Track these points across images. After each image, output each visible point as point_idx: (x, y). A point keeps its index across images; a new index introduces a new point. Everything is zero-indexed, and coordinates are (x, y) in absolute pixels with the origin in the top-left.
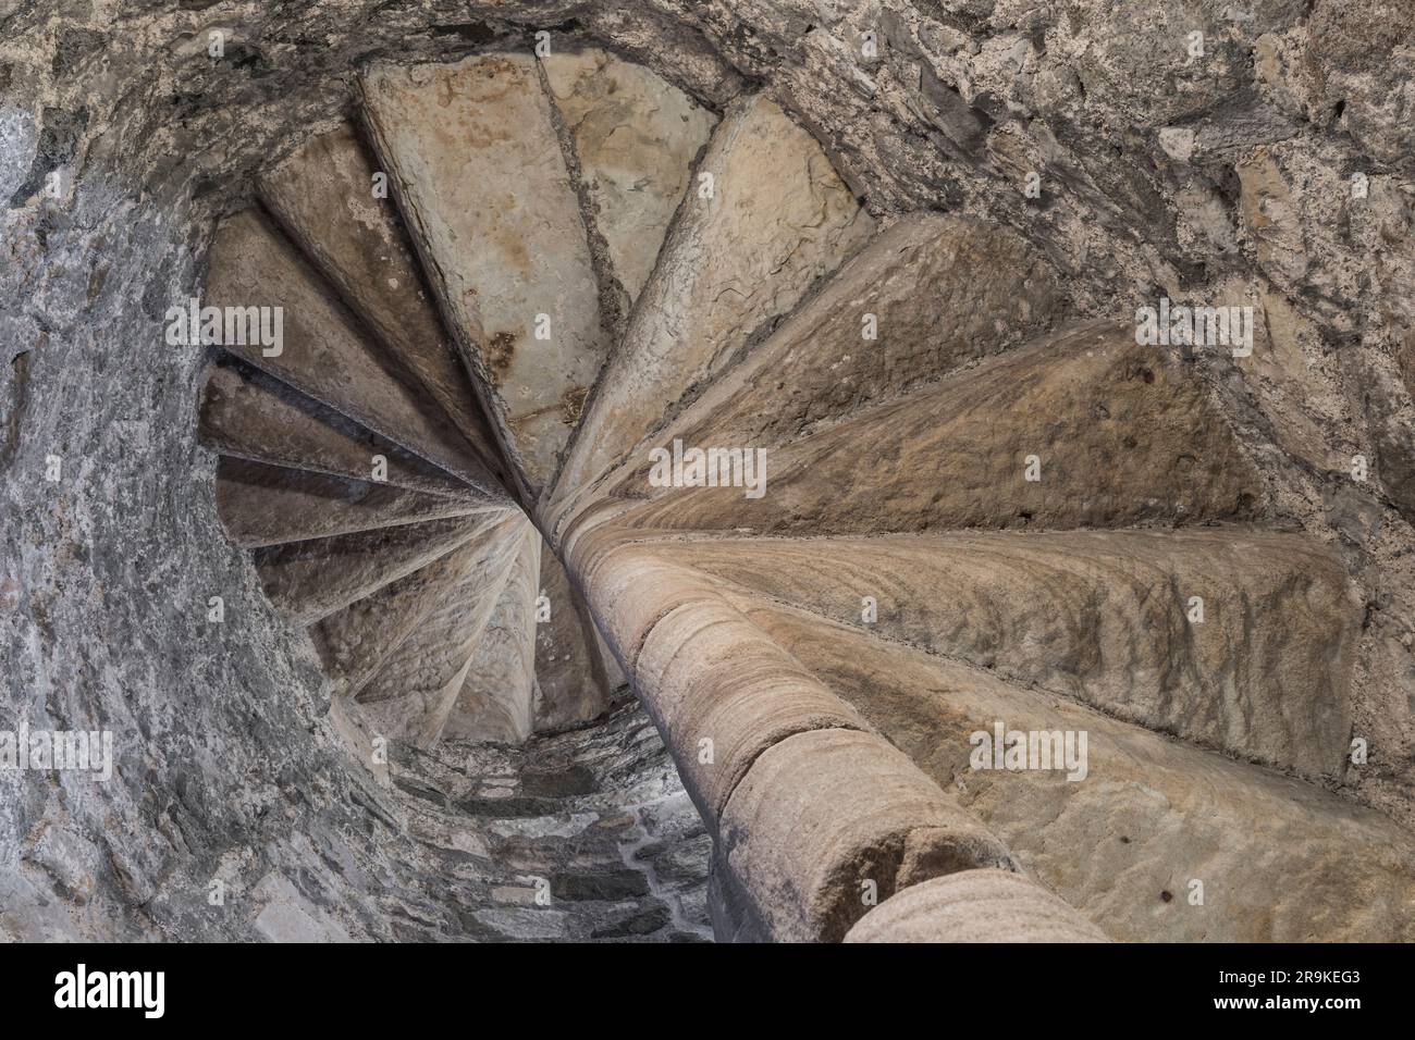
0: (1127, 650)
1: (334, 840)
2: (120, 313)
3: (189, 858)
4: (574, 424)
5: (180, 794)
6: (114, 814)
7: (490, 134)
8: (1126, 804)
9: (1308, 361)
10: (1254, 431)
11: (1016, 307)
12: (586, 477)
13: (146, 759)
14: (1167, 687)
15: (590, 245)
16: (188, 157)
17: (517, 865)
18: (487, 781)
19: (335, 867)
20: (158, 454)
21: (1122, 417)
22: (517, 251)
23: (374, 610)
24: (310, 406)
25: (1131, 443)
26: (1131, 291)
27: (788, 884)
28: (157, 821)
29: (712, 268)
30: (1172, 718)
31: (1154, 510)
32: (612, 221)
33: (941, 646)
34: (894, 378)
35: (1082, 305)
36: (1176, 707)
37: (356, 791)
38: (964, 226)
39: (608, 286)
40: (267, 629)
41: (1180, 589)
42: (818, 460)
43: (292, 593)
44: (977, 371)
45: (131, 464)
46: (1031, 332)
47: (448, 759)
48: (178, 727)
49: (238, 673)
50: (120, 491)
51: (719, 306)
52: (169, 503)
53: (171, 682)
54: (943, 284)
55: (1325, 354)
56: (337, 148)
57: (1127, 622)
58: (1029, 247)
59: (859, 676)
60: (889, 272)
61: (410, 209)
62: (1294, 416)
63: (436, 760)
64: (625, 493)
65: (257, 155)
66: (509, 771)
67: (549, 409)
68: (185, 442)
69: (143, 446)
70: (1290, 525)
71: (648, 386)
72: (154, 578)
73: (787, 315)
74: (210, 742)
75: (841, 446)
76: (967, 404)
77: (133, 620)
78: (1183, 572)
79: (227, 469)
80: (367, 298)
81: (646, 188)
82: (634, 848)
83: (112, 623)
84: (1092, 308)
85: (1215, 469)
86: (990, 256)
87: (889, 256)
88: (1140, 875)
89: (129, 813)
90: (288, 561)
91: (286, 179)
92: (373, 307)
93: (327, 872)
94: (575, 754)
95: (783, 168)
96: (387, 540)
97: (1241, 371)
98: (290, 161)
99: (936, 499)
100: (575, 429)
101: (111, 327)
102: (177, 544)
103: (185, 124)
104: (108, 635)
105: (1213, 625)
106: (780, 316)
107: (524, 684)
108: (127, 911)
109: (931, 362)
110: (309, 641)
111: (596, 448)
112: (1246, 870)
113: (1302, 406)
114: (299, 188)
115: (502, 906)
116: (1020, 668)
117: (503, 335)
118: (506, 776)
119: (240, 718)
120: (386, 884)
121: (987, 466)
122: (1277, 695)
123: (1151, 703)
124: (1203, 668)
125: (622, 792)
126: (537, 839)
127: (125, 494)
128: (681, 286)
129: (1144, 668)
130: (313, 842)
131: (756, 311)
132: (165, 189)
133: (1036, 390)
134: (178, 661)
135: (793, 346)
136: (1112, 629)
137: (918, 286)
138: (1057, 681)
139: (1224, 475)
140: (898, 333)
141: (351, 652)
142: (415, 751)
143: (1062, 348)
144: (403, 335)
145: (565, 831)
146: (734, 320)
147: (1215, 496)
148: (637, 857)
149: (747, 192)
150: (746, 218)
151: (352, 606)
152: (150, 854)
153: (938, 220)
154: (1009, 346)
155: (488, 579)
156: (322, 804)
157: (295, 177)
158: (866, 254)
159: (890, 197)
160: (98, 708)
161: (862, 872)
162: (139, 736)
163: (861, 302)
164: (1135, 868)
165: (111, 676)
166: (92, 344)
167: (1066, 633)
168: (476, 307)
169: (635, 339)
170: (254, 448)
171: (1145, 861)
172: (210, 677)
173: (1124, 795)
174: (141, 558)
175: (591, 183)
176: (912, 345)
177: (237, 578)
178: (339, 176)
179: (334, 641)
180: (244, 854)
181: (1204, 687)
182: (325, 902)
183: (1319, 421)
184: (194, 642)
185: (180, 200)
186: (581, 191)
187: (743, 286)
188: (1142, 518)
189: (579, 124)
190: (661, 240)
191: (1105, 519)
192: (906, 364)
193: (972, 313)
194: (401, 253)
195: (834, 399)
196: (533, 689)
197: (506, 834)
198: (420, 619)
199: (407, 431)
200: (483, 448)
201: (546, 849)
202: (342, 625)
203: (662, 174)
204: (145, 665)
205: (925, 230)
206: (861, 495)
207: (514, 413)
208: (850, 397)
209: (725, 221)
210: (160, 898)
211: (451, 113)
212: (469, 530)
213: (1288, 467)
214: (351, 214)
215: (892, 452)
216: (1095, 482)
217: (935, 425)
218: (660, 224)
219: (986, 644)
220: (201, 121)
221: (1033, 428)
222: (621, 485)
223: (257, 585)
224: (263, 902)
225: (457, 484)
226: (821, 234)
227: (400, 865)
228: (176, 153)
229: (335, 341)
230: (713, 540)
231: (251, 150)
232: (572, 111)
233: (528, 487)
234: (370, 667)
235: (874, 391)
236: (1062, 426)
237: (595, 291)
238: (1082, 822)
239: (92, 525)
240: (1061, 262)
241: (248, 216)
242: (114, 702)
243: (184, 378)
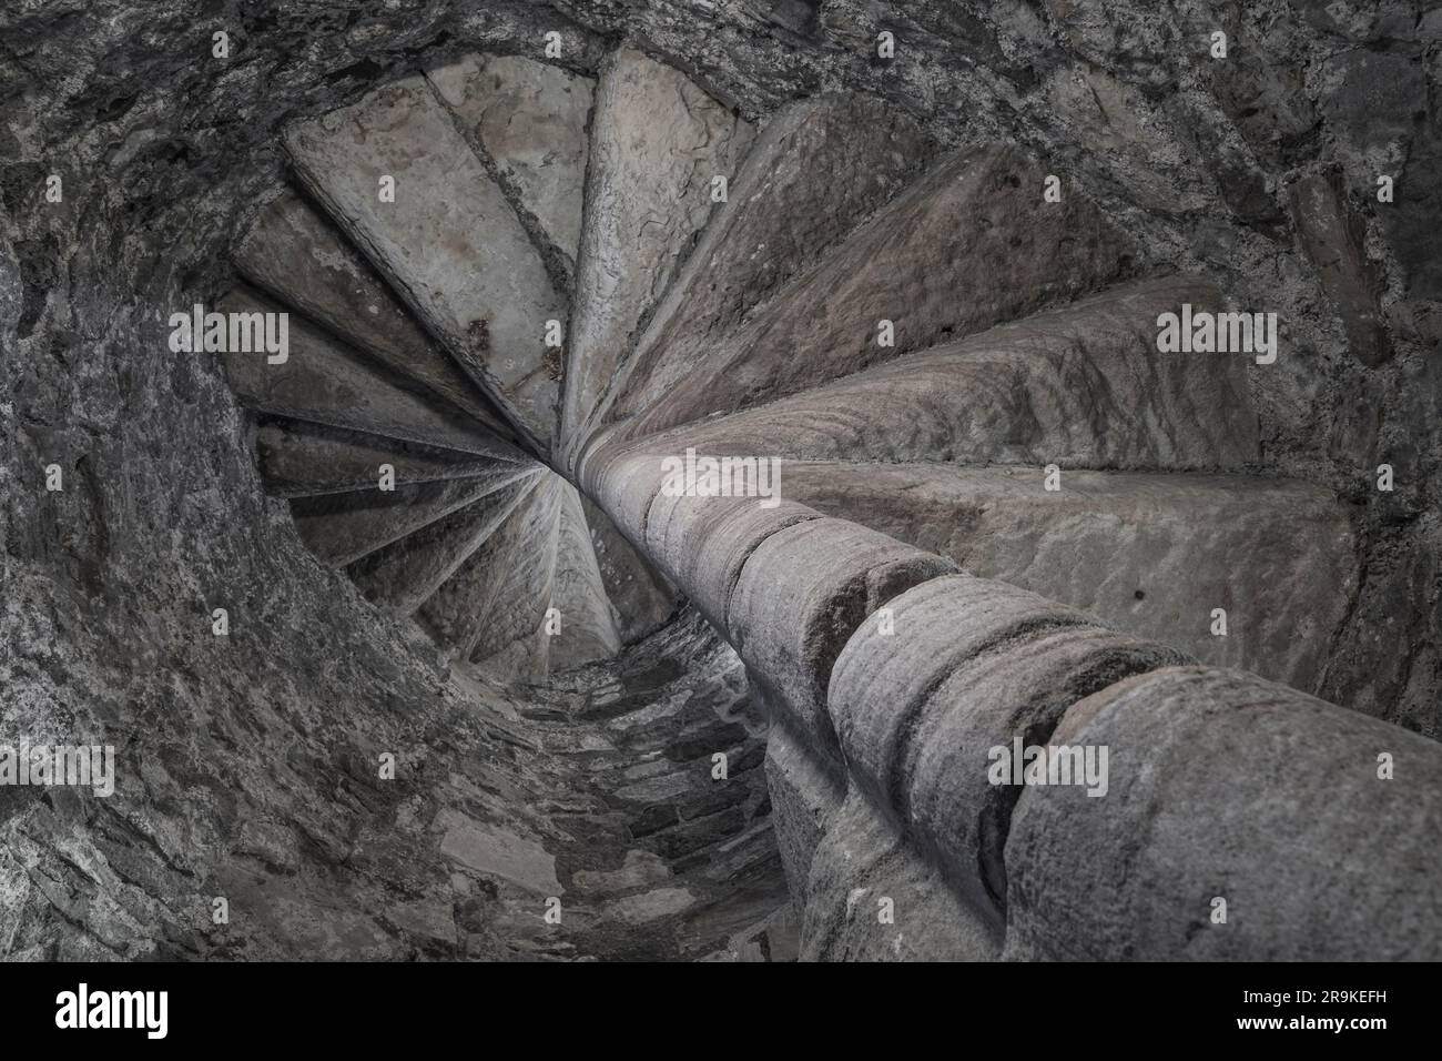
0: (1057, 413)
1: (485, 771)
2: (156, 404)
3: (371, 816)
4: (560, 378)
5: (347, 771)
6: (296, 800)
7: (408, 156)
8: (1086, 532)
9: (1142, 121)
10: (1116, 200)
11: (890, 160)
12: (580, 417)
13: (309, 751)
14: (1098, 432)
15: (523, 223)
16: (163, 254)
17: (639, 748)
18: (597, 693)
19: (493, 791)
20: (235, 512)
21: (1003, 223)
22: (464, 249)
23: (460, 586)
24: (346, 435)
25: (1016, 242)
26: (980, 114)
27: (783, 650)
28: (334, 796)
29: (628, 208)
30: (1110, 456)
31: (1052, 292)
32: (534, 198)
33: (904, 455)
34: (806, 251)
35: (945, 140)
36: (1111, 446)
37: (492, 730)
38: (826, 104)
39: (549, 253)
40: (378, 626)
41: (1088, 348)
42: (761, 337)
43: (388, 592)
44: (873, 223)
45: (214, 525)
46: (908, 177)
47: (560, 686)
48: (327, 721)
49: (364, 667)
50: (213, 550)
51: (645, 237)
52: (259, 549)
53: (310, 688)
54: (823, 159)
55: (1153, 110)
56: (287, 211)
57: (1051, 388)
58: (886, 104)
59: (836, 495)
60: (775, 163)
61: (364, 242)
62: (1143, 175)
63: (551, 689)
64: (614, 418)
65: (222, 236)
66: (611, 680)
67: (534, 372)
68: (255, 496)
69: (220, 509)
70: (1166, 270)
71: (607, 325)
72: (267, 611)
73: (703, 228)
74: (358, 725)
75: (777, 319)
76: (872, 251)
77: (261, 648)
78: (1086, 334)
79: (299, 509)
80: (357, 329)
81: (554, 161)
82: (726, 707)
83: (243, 655)
84: (953, 140)
85: (1092, 243)
86: (855, 122)
87: (771, 150)
88: (1113, 584)
89: (309, 797)
90: (376, 568)
91: (255, 250)
92: (364, 335)
93: (487, 796)
94: (660, 651)
95: (661, 104)
96: (449, 527)
97: (1089, 151)
98: (252, 234)
99: (868, 338)
100: (561, 382)
101: (154, 417)
102: (277, 580)
103: (148, 227)
104: (244, 665)
105: (1123, 370)
106: (698, 231)
107: (601, 609)
108: (333, 870)
109: (833, 228)
110: (416, 627)
111: (582, 392)
112: (1198, 555)
113: (1147, 164)
114: (269, 255)
115: (634, 782)
116: (974, 454)
117: (476, 323)
118: (611, 684)
119: (378, 701)
120: (538, 792)
121: (902, 298)
122: (1190, 412)
123: (1089, 449)
124: (1124, 407)
125: (705, 668)
126: (649, 724)
127: (218, 551)
128: (607, 232)
129: (1076, 423)
130: (469, 778)
131: (676, 234)
132: (153, 287)
133: (925, 223)
134: (310, 671)
135: (714, 251)
136: (1041, 398)
137: (802, 166)
138: (1008, 455)
139: (1101, 246)
140: (797, 212)
141: (452, 625)
142: (531, 687)
143: (937, 180)
144: (397, 351)
145: (668, 711)
146: (660, 247)
147: (1099, 266)
148: (732, 712)
149: (637, 135)
150: (644, 157)
151: (441, 589)
152: (337, 822)
153: (804, 106)
154: (894, 195)
155: (544, 534)
156: (467, 747)
157: (261, 246)
158: (753, 155)
159: (758, 100)
160: (255, 723)
161: (835, 617)
162: (296, 736)
163: (759, 195)
164: (1107, 581)
165: (258, 697)
166: (142, 436)
167: (1003, 413)
168: (446, 306)
169: (585, 290)
170: (313, 484)
171: (1115, 572)
172: (342, 676)
173: (1083, 525)
174: (251, 598)
175: (506, 171)
176: (812, 219)
177: (339, 594)
178: (297, 234)
179: (437, 621)
180: (414, 801)
181: (1129, 423)
182: (493, 819)
183: (1163, 172)
184: (317, 652)
185: (171, 294)
186: (500, 180)
187: (659, 215)
188: (1043, 302)
189: (480, 124)
190: (581, 200)
191: (1015, 312)
192: (813, 237)
193: (855, 175)
194: (372, 283)
195: (762, 284)
196: (611, 611)
197: (623, 727)
198: (499, 582)
199: (430, 430)
200: (494, 423)
201: (658, 729)
202: (438, 606)
203: (563, 144)
204: (283, 680)
205: (795, 118)
206: (804, 354)
207: (507, 385)
208: (775, 278)
209: (627, 165)
210: (356, 852)
211: (369, 148)
212: (512, 499)
213: (1151, 222)
214: (319, 263)
215: (820, 311)
216: (997, 284)
217: (849, 277)
218: (576, 187)
219: (940, 442)
220: (162, 220)
221: (932, 255)
222: (608, 412)
223: (358, 594)
224: (442, 833)
225: (487, 462)
226: (710, 150)
227: (544, 775)
228: (150, 254)
229: (345, 375)
230: (693, 428)
231: (215, 234)
232: (470, 113)
233: (539, 442)
234: (472, 633)
235: (793, 267)
236: (955, 245)
237: (540, 261)
238: (1053, 556)
239: (198, 582)
240: (916, 109)
241: (237, 294)
242: (267, 715)
243: (234, 444)
